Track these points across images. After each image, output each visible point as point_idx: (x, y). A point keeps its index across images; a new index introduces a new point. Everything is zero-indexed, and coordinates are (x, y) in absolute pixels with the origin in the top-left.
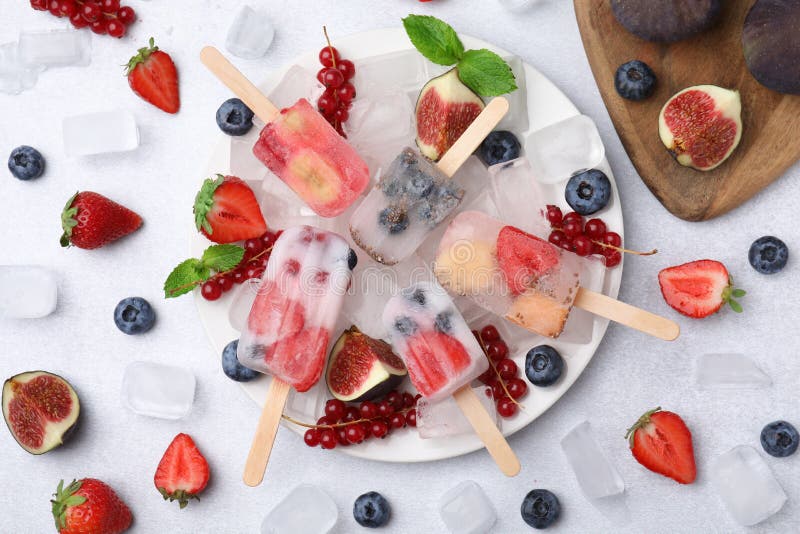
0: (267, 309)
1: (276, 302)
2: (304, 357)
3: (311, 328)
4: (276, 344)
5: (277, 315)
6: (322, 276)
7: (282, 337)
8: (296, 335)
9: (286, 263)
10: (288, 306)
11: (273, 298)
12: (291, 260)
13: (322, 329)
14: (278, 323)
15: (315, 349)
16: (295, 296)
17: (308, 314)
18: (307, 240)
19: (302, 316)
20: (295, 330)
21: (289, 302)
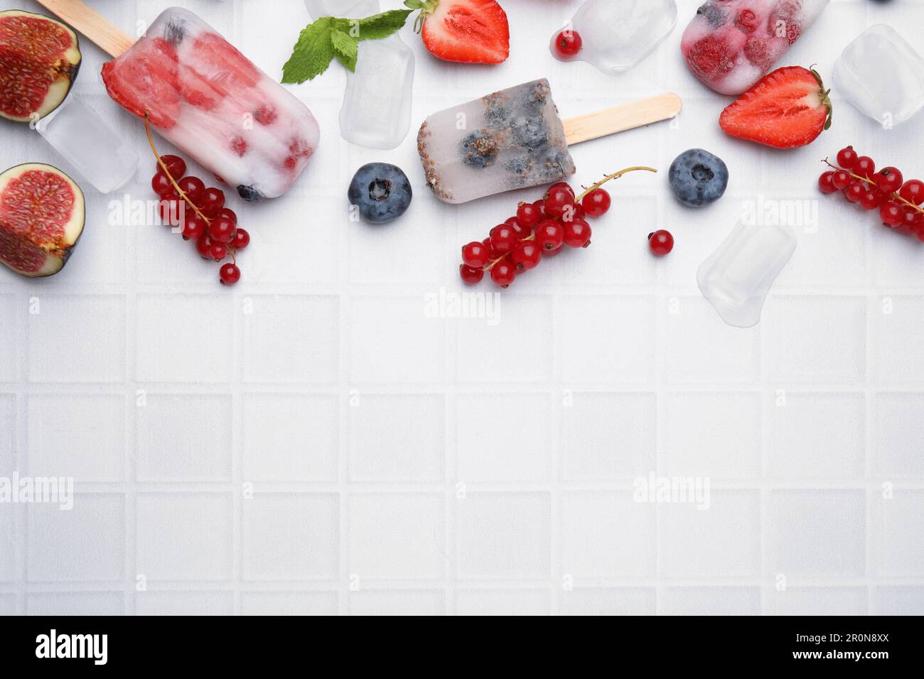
0: (224, 64)
1: (229, 78)
2: (144, 89)
3: (179, 109)
4: (175, 59)
5: (212, 73)
6: (240, 147)
7: (181, 69)
8: (178, 88)
9: (274, 109)
10: (218, 92)
11: (235, 78)
12: (276, 117)
13: (174, 124)
14: (200, 71)
15: (150, 105)
16: (227, 105)
17: (198, 113)
18: (294, 147)
19: (200, 104)
20: (184, 88)
21: (223, 94)
